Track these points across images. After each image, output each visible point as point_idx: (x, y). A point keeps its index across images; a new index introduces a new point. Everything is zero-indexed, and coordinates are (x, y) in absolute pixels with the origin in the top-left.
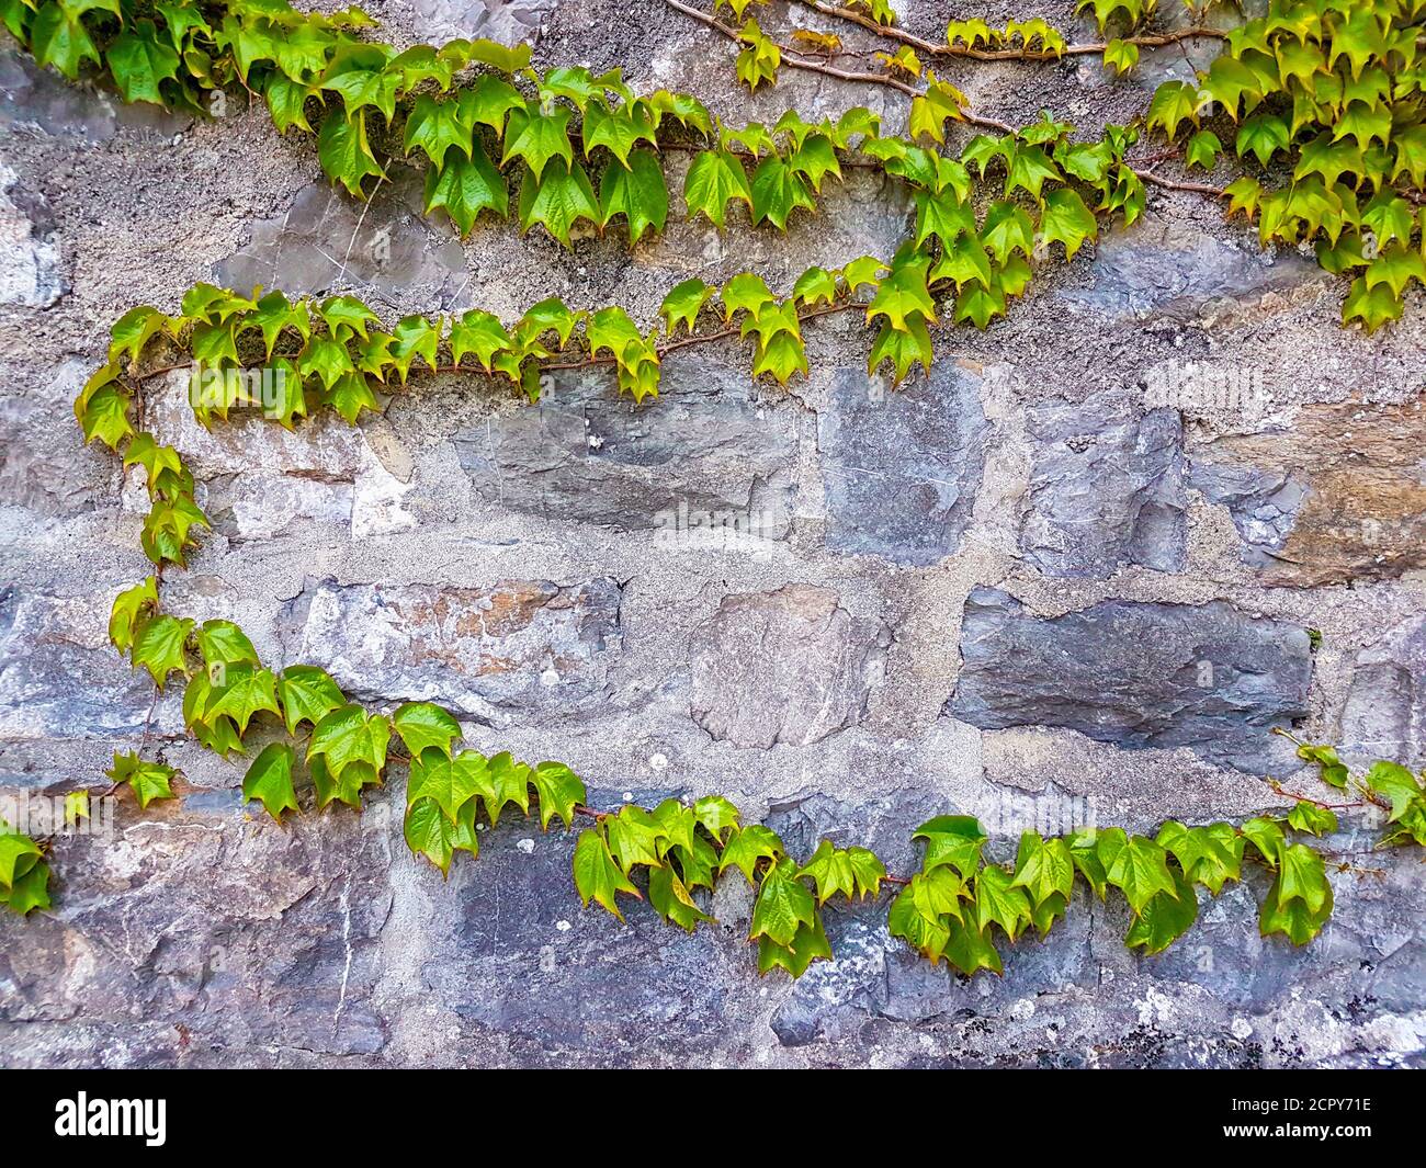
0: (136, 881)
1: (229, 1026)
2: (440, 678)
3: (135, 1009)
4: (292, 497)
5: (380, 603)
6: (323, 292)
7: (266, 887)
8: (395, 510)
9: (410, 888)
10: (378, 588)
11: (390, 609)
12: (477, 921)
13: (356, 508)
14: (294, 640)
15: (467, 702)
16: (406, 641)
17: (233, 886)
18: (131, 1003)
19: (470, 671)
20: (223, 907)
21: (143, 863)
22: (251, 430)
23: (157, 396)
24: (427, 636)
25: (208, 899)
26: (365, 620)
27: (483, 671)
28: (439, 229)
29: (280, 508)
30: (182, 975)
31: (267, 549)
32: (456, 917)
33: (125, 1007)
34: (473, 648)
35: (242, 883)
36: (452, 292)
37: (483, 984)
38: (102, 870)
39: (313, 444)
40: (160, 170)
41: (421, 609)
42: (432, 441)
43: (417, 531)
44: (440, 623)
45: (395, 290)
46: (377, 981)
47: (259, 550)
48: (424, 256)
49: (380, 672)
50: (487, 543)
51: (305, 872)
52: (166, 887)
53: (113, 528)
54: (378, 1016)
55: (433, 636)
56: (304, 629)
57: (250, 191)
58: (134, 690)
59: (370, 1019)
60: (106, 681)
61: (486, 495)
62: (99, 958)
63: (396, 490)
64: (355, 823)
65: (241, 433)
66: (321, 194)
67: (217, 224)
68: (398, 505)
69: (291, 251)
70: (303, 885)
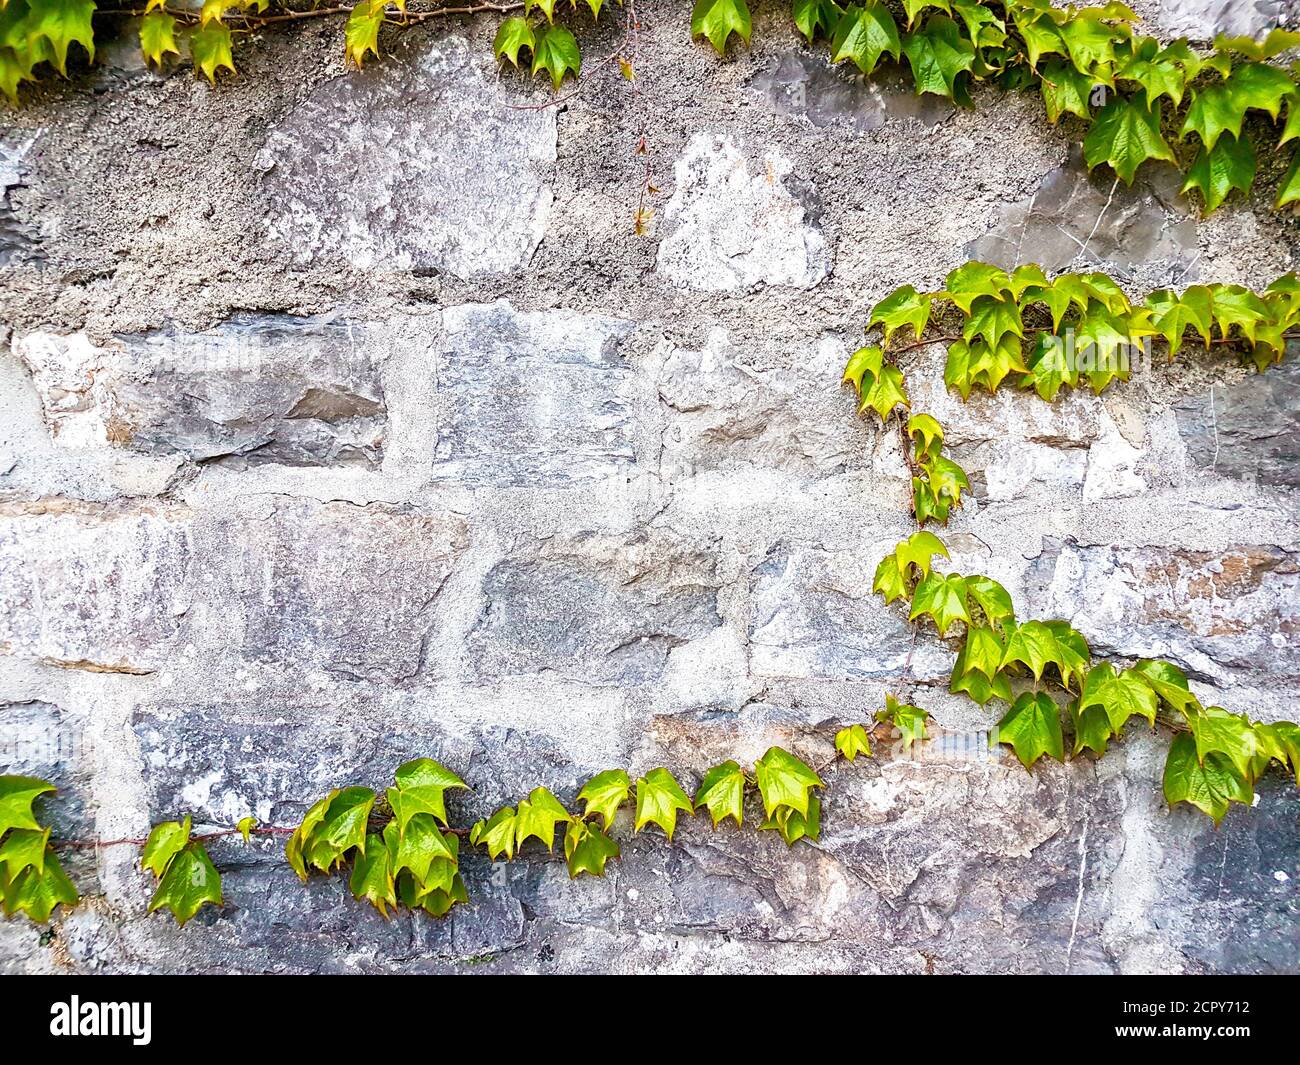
0: (892, 816)
1: (969, 955)
2: (1169, 636)
3: (888, 935)
4: (1030, 461)
5: (1116, 563)
6: (1063, 270)
7: (1018, 827)
8: (1128, 475)
9: (1141, 834)
10: (1115, 549)
11: (1127, 570)
12: (1205, 868)
13: (1091, 472)
14: (1041, 596)
15: (1196, 661)
16: (1140, 601)
17: (987, 825)
18: (883, 929)
19: (1202, 631)
20: (978, 843)
21: (897, 799)
22: (1001, 399)
23: (908, 368)
24: (1160, 596)
25: (964, 835)
26: (1103, 579)
27: (1215, 631)
28: (1177, 208)
29: (1019, 473)
30: (933, 906)
31: (1008, 511)
32: (1186, 862)
33: (878, 933)
34: (1205, 610)
35: (996, 822)
36: (1184, 266)
37: (1207, 926)
38: (861, 804)
39: (1056, 411)
40: (919, 157)
41: (1152, 571)
42: (1157, 408)
43: (1145, 495)
44: (1173, 584)
45: (1130, 265)
46: (1106, 919)
47: (1002, 511)
48: (1162, 233)
49: (1119, 629)
50: (1210, 507)
51: (1051, 814)
52: (924, 823)
53: (869, 488)
54: (1107, 952)
55: (1166, 597)
56: (1050, 587)
57: (1001, 175)
58: (891, 636)
59: (1100, 955)
60: (865, 628)
61: (1202, 460)
62: (852, 886)
63: (1130, 456)
64: (1091, 770)
65: (991, 402)
66: (1067, 178)
67: (968, 207)
68: (1131, 471)
69: (1037, 231)
70: (1051, 826)
